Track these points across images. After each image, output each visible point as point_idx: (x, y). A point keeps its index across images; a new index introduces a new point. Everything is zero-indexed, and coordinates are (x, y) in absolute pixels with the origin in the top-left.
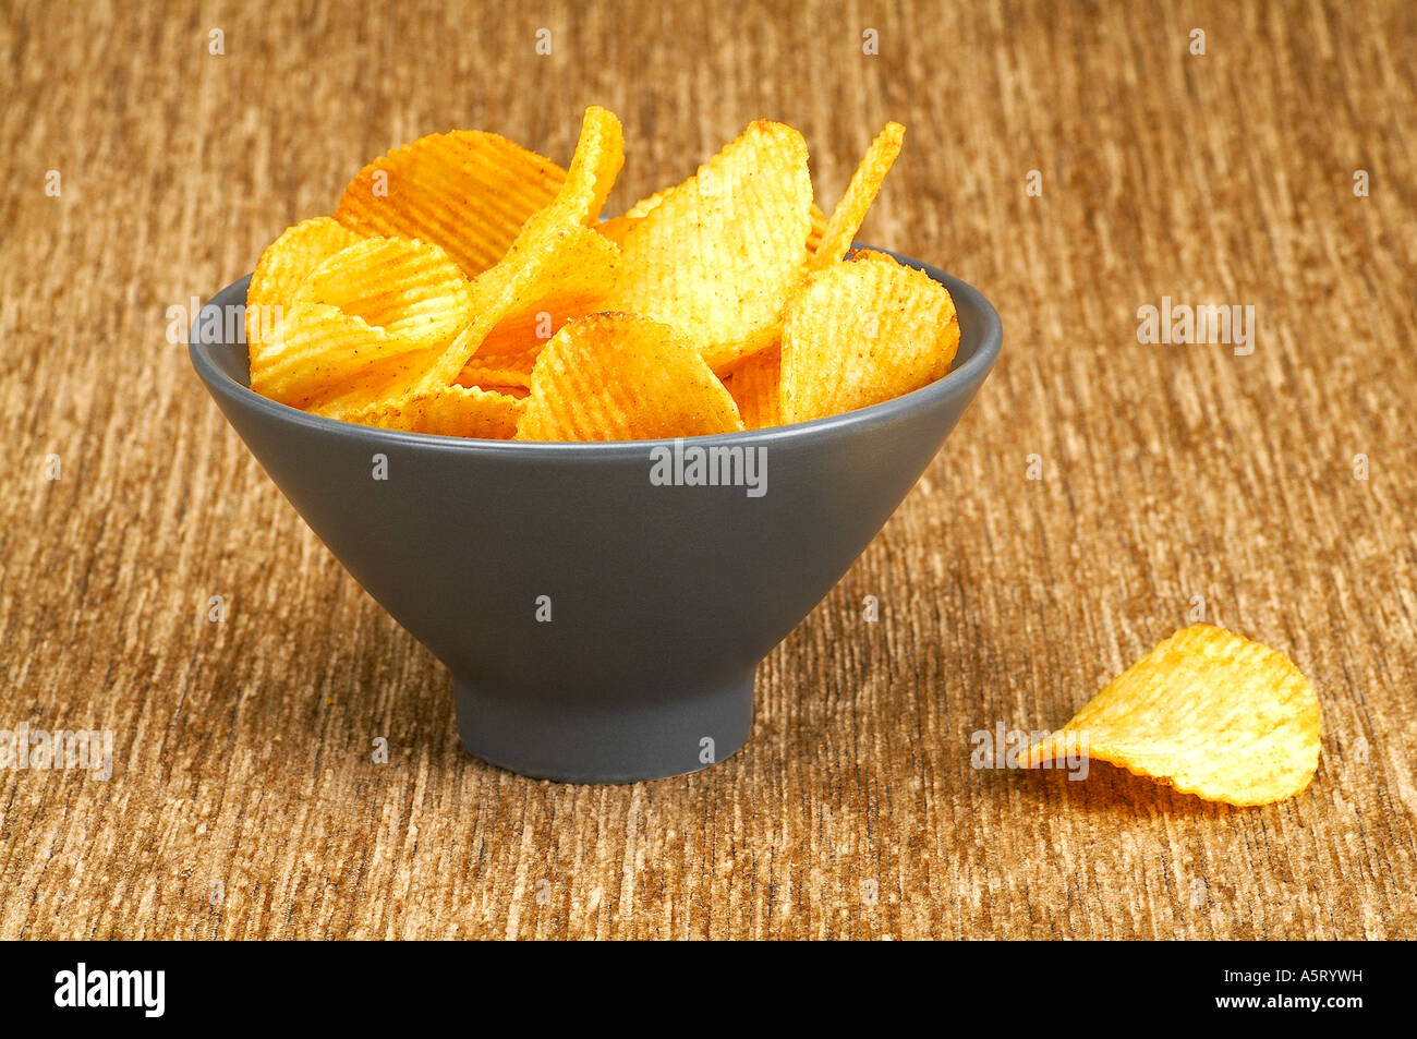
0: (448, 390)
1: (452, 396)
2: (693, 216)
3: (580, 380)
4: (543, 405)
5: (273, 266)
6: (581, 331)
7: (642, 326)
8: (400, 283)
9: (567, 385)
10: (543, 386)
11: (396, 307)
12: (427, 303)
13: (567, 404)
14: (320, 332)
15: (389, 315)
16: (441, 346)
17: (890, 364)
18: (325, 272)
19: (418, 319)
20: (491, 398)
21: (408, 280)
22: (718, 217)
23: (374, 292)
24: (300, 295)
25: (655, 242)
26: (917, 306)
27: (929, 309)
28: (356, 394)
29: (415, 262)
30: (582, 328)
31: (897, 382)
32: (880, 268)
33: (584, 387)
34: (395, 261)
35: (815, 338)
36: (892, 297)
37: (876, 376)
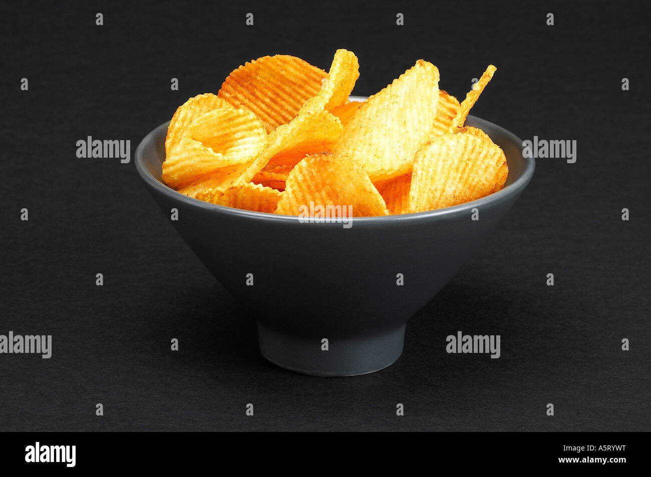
0: (247, 185)
1: (249, 188)
2: (386, 103)
3: (311, 184)
4: (291, 196)
5: (181, 116)
6: (313, 160)
7: (341, 161)
8: (233, 129)
9: (304, 187)
10: (292, 186)
11: (231, 141)
12: (245, 140)
13: (304, 196)
14: (193, 153)
15: (227, 145)
16: (249, 163)
17: (470, 185)
18: (197, 124)
19: (241, 147)
20: (267, 190)
21: (237, 128)
22: (396, 105)
23: (220, 133)
24: (185, 134)
25: (367, 116)
26: (486, 156)
27: (492, 158)
28: (210, 182)
29: (241, 120)
30: (313, 159)
31: (474, 193)
32: (467, 138)
33: (313, 188)
34: (231, 119)
35: (431, 170)
36: (473, 152)
37: (463, 190)
